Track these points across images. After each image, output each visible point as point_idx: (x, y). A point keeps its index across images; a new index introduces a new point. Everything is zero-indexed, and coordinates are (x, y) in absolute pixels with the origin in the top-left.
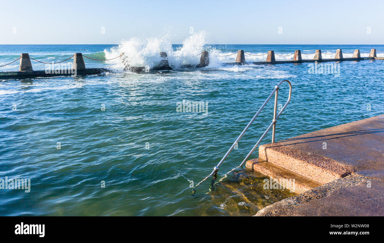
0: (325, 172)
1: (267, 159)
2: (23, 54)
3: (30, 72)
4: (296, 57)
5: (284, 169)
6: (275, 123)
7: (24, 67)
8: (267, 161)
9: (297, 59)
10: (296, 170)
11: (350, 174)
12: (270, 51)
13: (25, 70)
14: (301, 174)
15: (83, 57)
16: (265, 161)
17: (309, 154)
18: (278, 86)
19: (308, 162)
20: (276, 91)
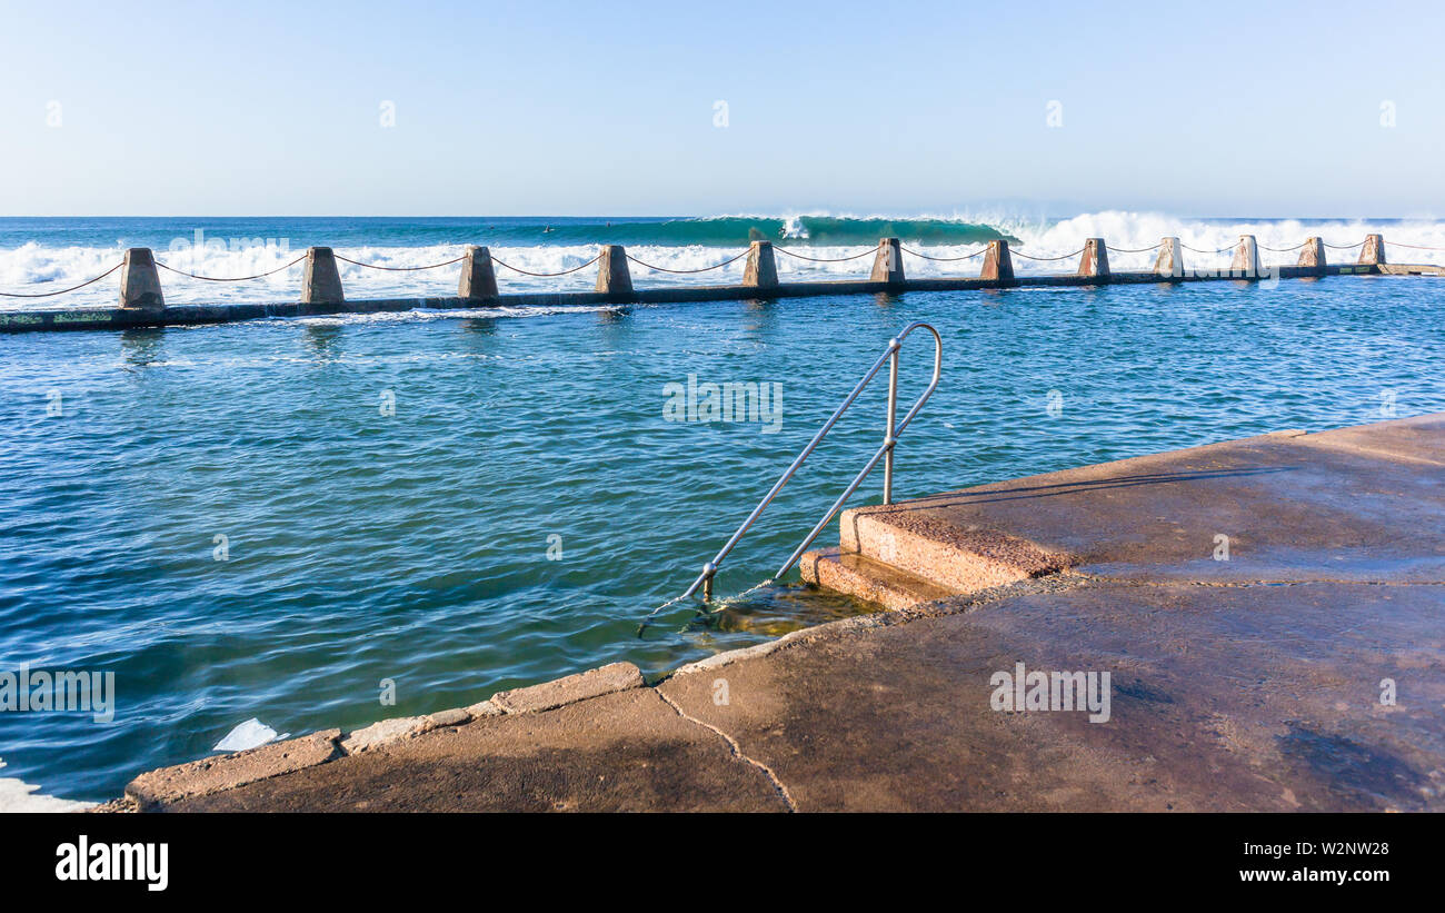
0: (994, 569)
1: (859, 546)
2: (134, 252)
3: (158, 310)
4: (1089, 264)
5: (902, 570)
6: (890, 448)
7: (136, 297)
8: (859, 552)
9: (1093, 271)
10: (929, 571)
11: (1057, 571)
12: (995, 243)
13: (139, 306)
14: (939, 580)
15: (337, 260)
16: (853, 553)
17: (972, 528)
18: (898, 340)
19: (958, 547)
20: (892, 356)
